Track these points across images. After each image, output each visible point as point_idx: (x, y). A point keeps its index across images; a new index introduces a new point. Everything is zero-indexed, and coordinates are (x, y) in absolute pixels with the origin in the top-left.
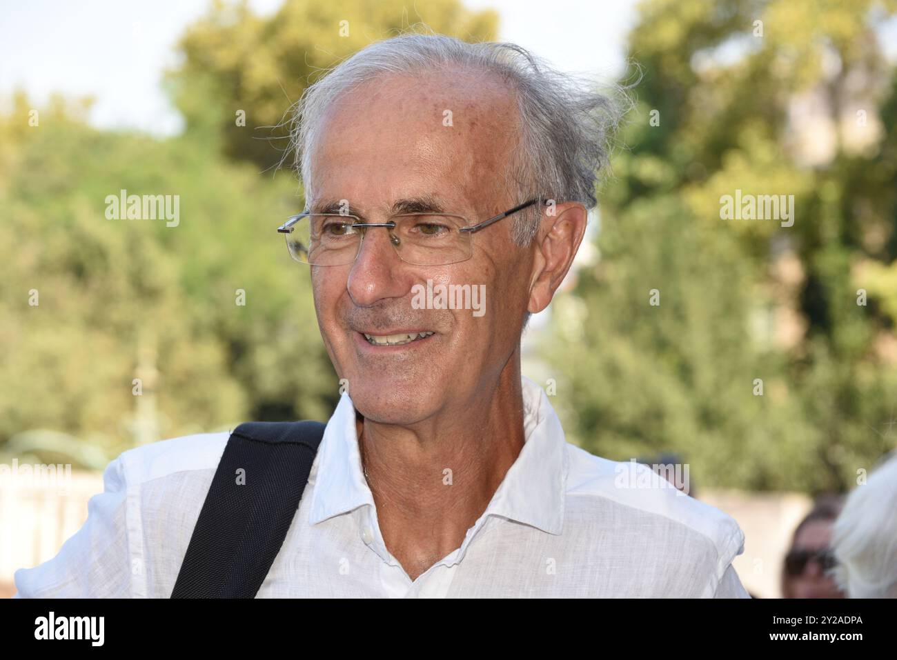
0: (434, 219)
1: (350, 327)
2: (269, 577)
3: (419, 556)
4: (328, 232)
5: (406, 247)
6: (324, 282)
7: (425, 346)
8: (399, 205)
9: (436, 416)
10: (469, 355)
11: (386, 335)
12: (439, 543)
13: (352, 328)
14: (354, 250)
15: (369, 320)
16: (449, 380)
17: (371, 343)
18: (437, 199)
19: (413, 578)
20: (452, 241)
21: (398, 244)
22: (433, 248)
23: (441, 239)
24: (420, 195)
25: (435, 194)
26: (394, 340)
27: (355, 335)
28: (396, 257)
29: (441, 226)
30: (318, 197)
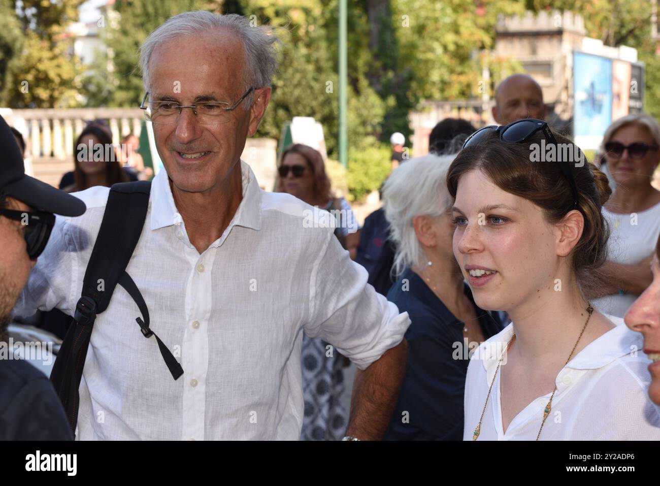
0: (212, 103)
1: (173, 150)
2: (134, 254)
3: (201, 244)
4: (162, 108)
5: (199, 115)
6: (161, 130)
7: (207, 158)
8: (197, 98)
9: (210, 189)
10: (227, 160)
11: (191, 154)
12: (210, 237)
13: (174, 150)
14: (175, 116)
15: (184, 148)
16: (218, 172)
17: (182, 157)
18: (214, 95)
19: (200, 254)
20: (221, 112)
21: (196, 115)
22: (211, 115)
23: (215, 112)
24: (206, 93)
25: (213, 92)
26: (193, 156)
27: (175, 153)
28: (196, 120)
29: (216, 106)
30: (157, 92)
